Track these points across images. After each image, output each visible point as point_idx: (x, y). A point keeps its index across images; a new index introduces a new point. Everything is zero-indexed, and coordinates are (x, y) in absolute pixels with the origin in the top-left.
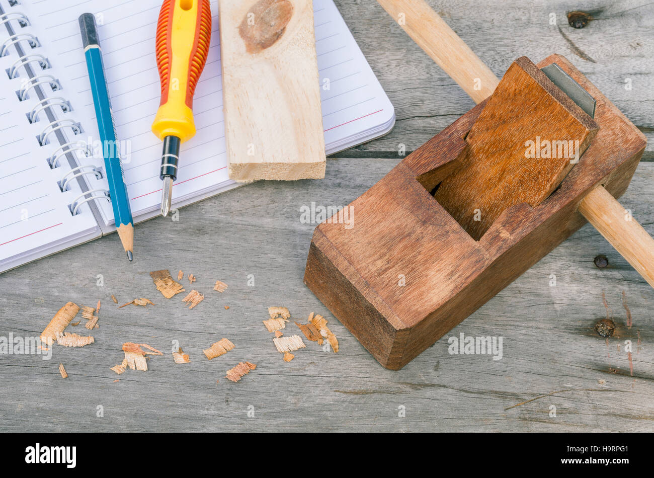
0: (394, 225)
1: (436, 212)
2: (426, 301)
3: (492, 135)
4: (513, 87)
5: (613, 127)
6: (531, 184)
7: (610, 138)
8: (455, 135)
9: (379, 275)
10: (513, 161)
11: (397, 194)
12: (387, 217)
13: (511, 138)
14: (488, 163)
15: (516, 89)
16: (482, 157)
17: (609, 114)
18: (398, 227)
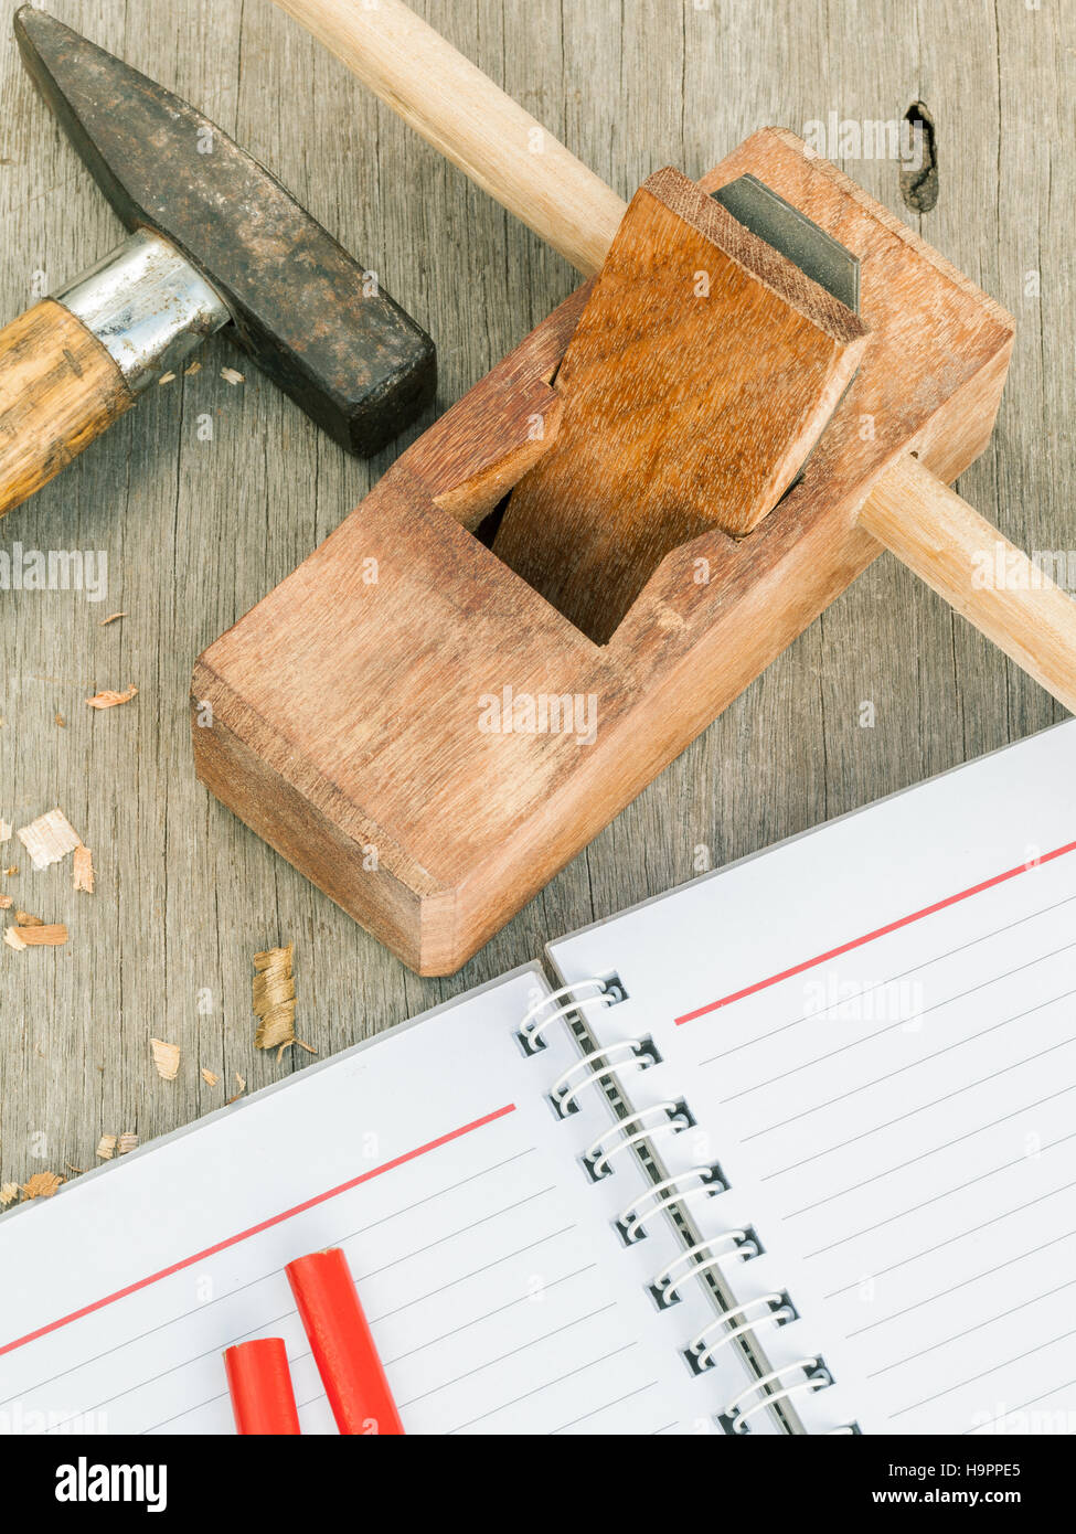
0: (392, 628)
1: (493, 583)
2: (487, 815)
3: (616, 369)
4: (648, 250)
5: (924, 304)
6: (725, 483)
7: (921, 333)
8: (527, 375)
9: (366, 761)
10: (673, 430)
11: (393, 548)
12: (373, 608)
13: (660, 374)
14: (615, 439)
15: (654, 255)
16: (600, 424)
17: (914, 270)
18: (404, 632)
